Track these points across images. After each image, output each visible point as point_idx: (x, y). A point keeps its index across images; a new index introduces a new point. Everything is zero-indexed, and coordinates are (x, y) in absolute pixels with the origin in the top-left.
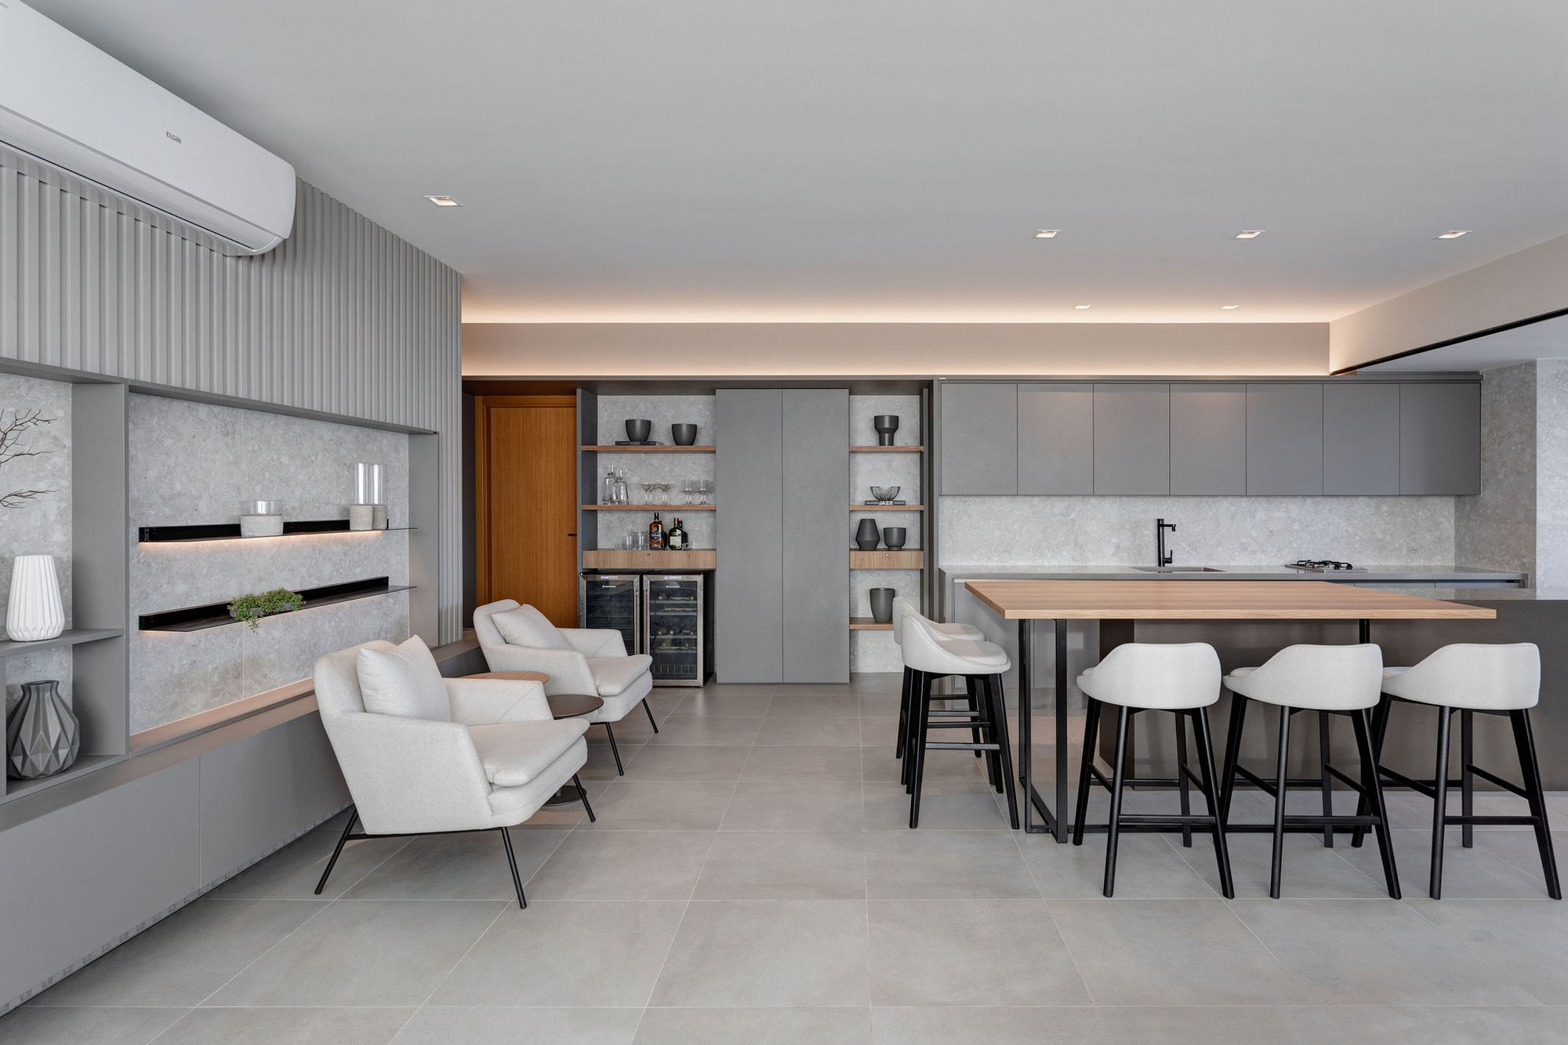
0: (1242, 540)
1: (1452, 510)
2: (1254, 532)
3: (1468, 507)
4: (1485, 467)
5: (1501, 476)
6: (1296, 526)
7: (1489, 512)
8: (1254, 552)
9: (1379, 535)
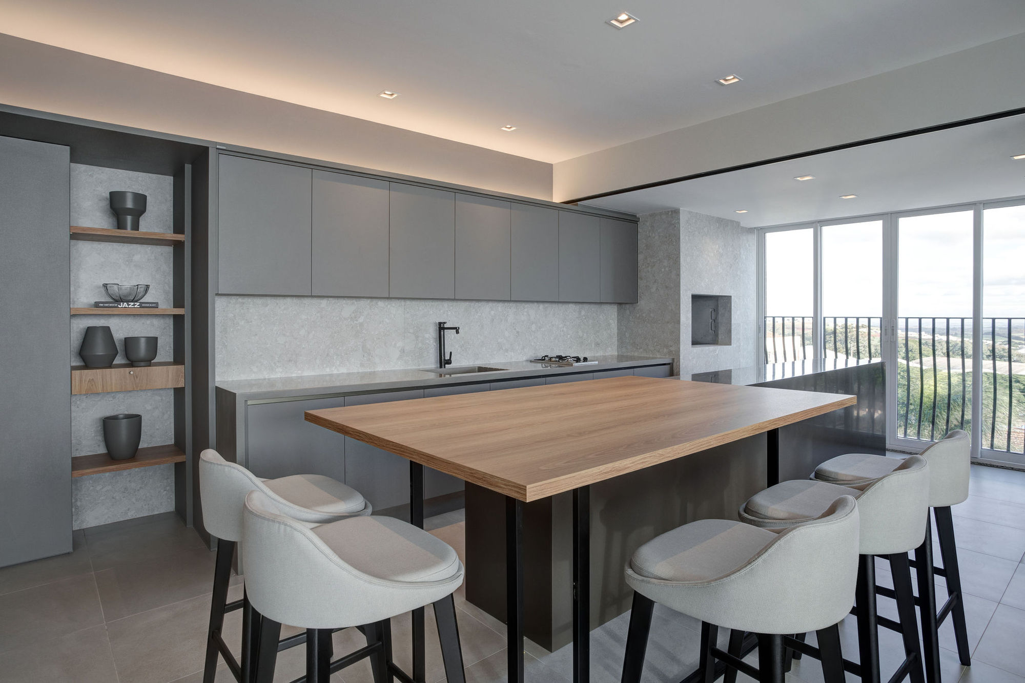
0: (499, 341)
1: (616, 314)
2: (507, 334)
3: (628, 312)
4: (641, 283)
5: (653, 290)
6: (534, 327)
7: (644, 315)
8: (507, 351)
9: (580, 334)
